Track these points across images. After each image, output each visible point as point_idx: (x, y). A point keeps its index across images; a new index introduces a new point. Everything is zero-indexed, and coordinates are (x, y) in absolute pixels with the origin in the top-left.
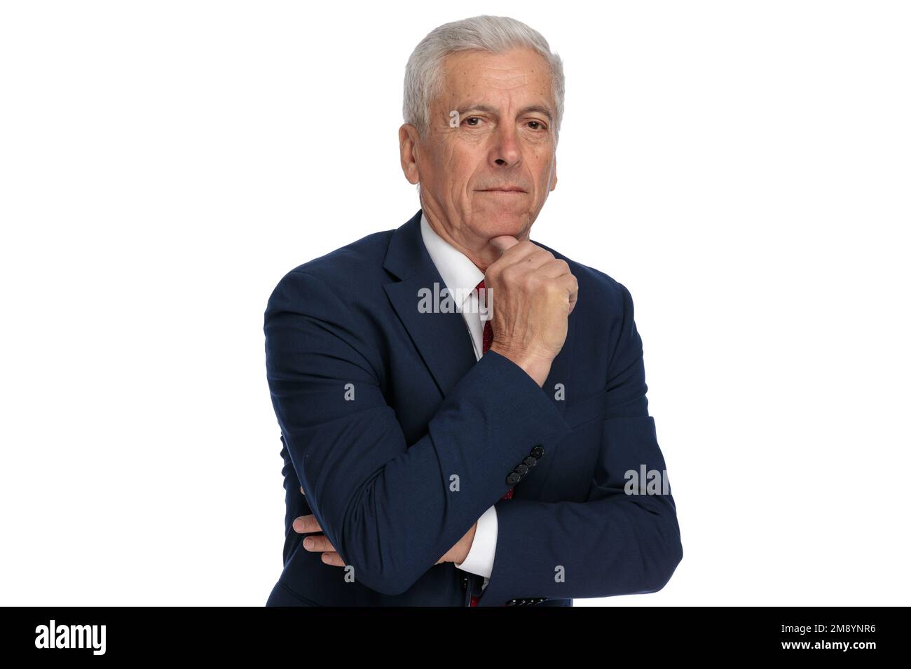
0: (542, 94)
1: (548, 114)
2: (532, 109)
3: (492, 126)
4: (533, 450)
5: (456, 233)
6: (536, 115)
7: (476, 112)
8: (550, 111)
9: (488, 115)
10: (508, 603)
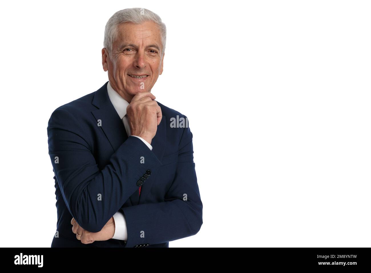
0: (155, 40)
1: (157, 48)
2: (151, 46)
3: (135, 52)
4: (147, 171)
5: (121, 92)
6: (153, 48)
7: (129, 47)
8: (159, 47)
9: (134, 48)
10: (134, 247)
